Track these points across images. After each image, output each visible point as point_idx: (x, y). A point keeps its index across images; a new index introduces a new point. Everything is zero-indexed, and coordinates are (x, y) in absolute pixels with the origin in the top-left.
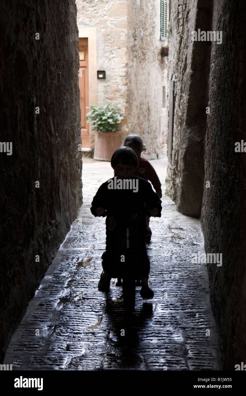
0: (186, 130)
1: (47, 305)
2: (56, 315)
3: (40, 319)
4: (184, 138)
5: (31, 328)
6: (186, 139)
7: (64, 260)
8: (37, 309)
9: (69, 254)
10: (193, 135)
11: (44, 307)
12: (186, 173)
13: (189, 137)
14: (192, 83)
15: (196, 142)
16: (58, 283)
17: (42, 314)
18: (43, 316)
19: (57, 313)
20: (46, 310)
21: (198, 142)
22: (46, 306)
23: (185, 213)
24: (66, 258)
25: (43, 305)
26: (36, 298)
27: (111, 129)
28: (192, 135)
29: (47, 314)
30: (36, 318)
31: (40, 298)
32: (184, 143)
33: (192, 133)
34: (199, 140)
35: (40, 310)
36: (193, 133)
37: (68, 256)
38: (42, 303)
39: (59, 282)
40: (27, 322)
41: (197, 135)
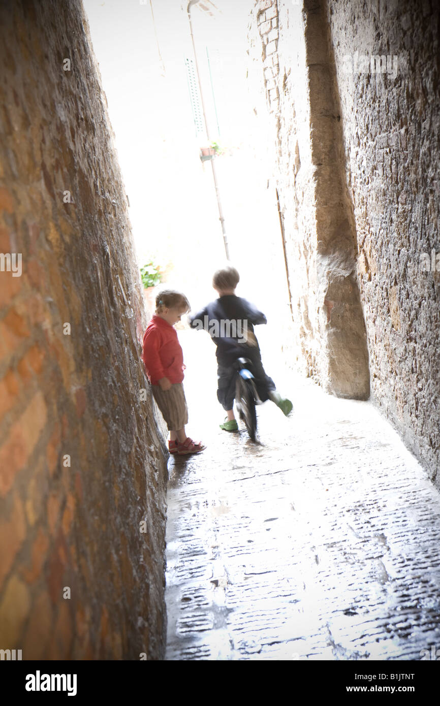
0: (320, 262)
1: (196, 597)
2: (220, 613)
3: (196, 628)
4: (319, 275)
5: (189, 648)
6: (323, 276)
7: (184, 509)
8: (183, 609)
9: (188, 498)
10: (334, 268)
11: (193, 603)
12: (332, 330)
13: (328, 273)
14: (318, 185)
15: (342, 278)
16: (195, 553)
17: (194, 616)
18: (200, 620)
19: (221, 610)
20: (199, 608)
21: (345, 278)
22: (194, 600)
23: (341, 394)
24: (186, 506)
25: (189, 599)
26: (170, 587)
27: (152, 283)
28: (332, 268)
29: (205, 615)
30: (188, 626)
31: (177, 586)
32: (320, 283)
33: (332, 265)
34: (348, 275)
35: (188, 609)
36: (335, 265)
37: (188, 502)
38: (186, 595)
39: (194, 551)
40: (177, 637)
41: (341, 266)
